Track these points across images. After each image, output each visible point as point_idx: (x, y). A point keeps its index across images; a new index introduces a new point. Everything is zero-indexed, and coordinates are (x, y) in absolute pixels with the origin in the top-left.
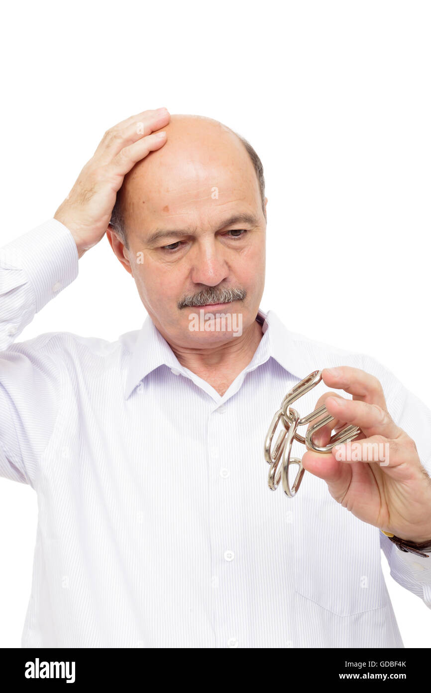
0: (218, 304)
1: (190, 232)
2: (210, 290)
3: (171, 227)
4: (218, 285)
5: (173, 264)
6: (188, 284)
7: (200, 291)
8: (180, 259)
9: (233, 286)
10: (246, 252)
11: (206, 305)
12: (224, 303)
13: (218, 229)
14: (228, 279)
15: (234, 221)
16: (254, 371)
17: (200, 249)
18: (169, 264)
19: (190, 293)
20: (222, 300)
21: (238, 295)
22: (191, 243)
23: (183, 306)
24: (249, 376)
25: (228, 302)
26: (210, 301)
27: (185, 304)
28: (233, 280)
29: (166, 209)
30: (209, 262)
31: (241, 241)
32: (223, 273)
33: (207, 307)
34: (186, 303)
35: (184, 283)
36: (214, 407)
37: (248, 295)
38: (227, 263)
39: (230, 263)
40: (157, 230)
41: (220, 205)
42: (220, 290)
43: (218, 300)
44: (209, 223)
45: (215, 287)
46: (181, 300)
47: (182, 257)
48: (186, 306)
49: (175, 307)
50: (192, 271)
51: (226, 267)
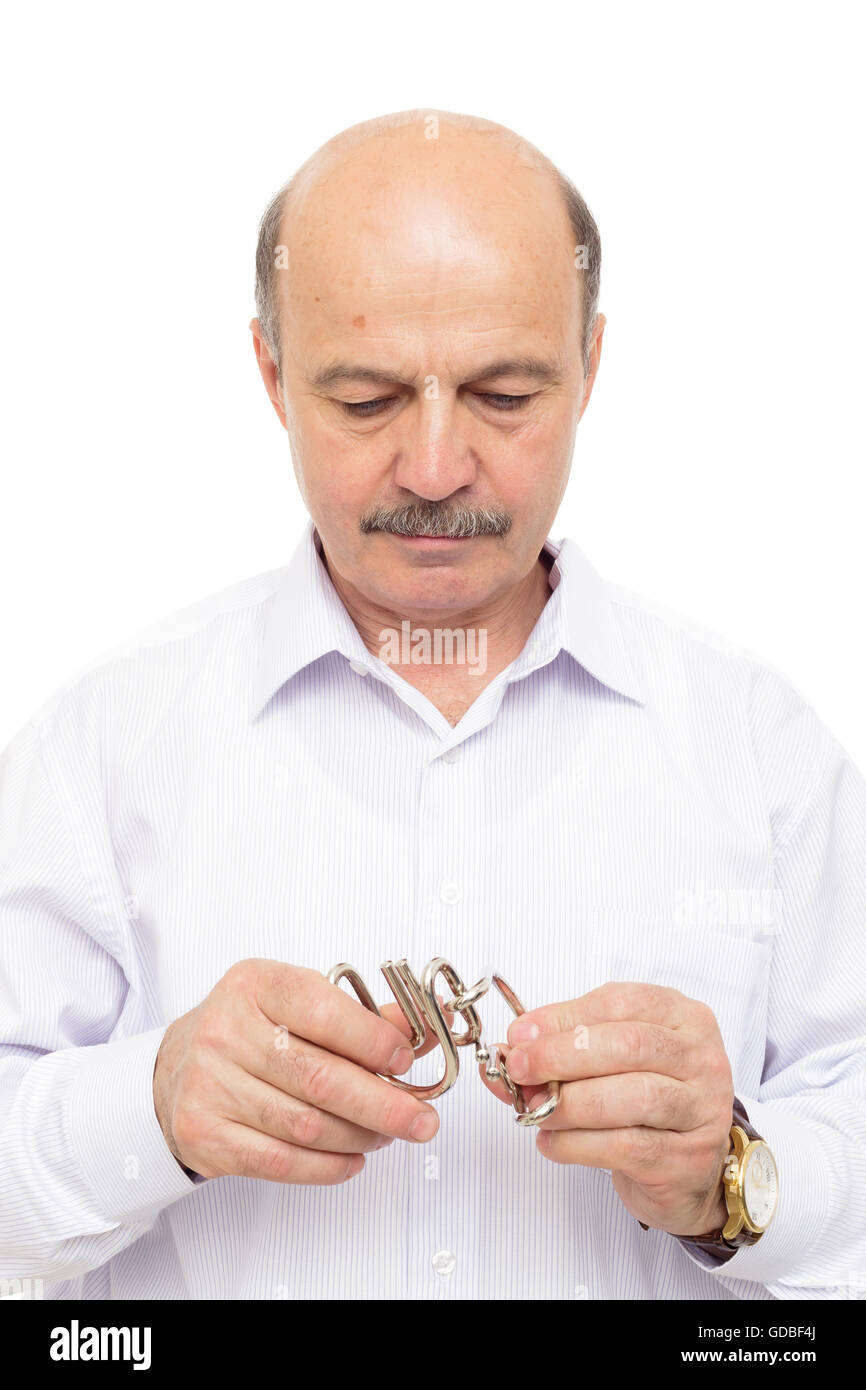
0: (444, 537)
1: (406, 375)
2: (430, 507)
3: (363, 360)
4: (448, 499)
5: (361, 437)
6: (386, 484)
7: (408, 505)
8: (378, 429)
9: (484, 504)
10: (523, 434)
11: (418, 536)
12: (456, 538)
13: (463, 382)
14: (473, 488)
15: (501, 370)
16: (525, 680)
17: (420, 415)
18: (354, 434)
19: (387, 505)
20: (452, 531)
21: (491, 525)
22: (405, 399)
23: (369, 528)
24: (513, 689)
25: (466, 537)
26: (427, 529)
27: (376, 526)
28: (484, 489)
29: (360, 322)
30: (432, 449)
31: (516, 412)
32: (461, 475)
33: (420, 539)
34: (378, 523)
35: (379, 481)
36: (435, 749)
37: (514, 526)
38: (474, 454)
39: (483, 454)
40: (334, 362)
41: (476, 331)
42: (452, 508)
43: (444, 529)
44: (447, 364)
45: (441, 501)
46: (368, 515)
47: (383, 427)
48: (377, 529)
49: (355, 530)
50: (396, 459)
51: (470, 463)
